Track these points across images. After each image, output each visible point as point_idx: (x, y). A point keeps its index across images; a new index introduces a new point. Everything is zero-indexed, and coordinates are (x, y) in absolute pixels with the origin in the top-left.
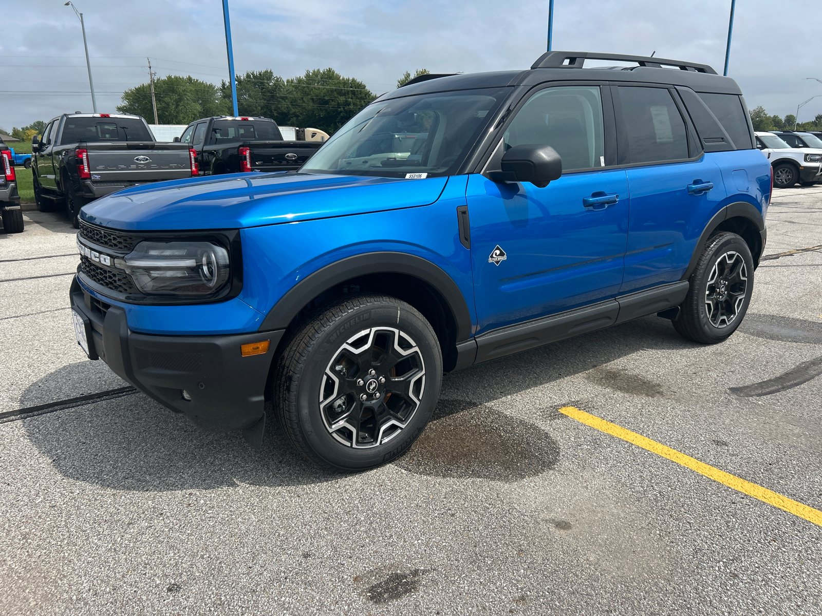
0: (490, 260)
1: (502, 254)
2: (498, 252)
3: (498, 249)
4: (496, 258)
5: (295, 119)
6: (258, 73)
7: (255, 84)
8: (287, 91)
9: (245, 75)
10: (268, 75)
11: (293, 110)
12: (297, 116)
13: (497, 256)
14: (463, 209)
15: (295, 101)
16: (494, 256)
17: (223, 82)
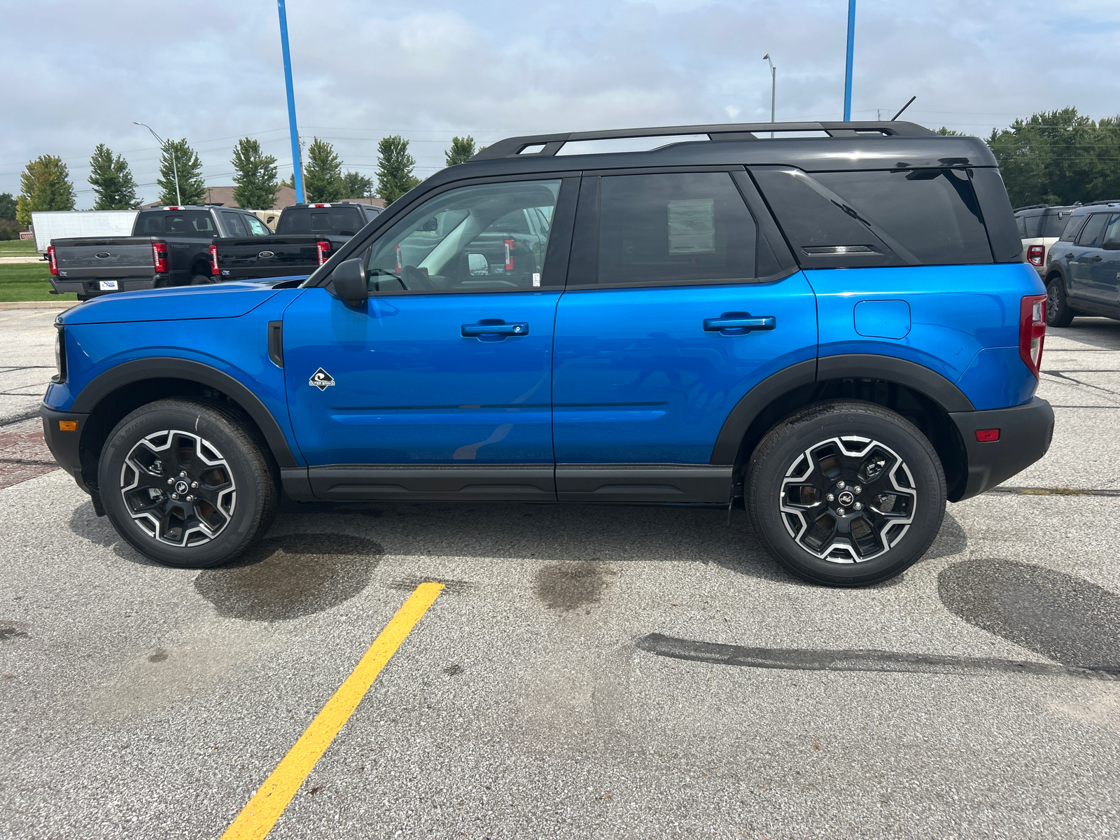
0: (311, 383)
1: (327, 378)
2: (322, 376)
3: (321, 372)
4: (318, 383)
5: (1101, 179)
6: (1051, 114)
7: (1043, 131)
8: (1095, 137)
9: (1029, 119)
10: (1068, 115)
11: (1100, 167)
12: (1104, 175)
13: (319, 380)
14: (277, 325)
15: (1107, 151)
16: (316, 379)
17: (994, 132)
